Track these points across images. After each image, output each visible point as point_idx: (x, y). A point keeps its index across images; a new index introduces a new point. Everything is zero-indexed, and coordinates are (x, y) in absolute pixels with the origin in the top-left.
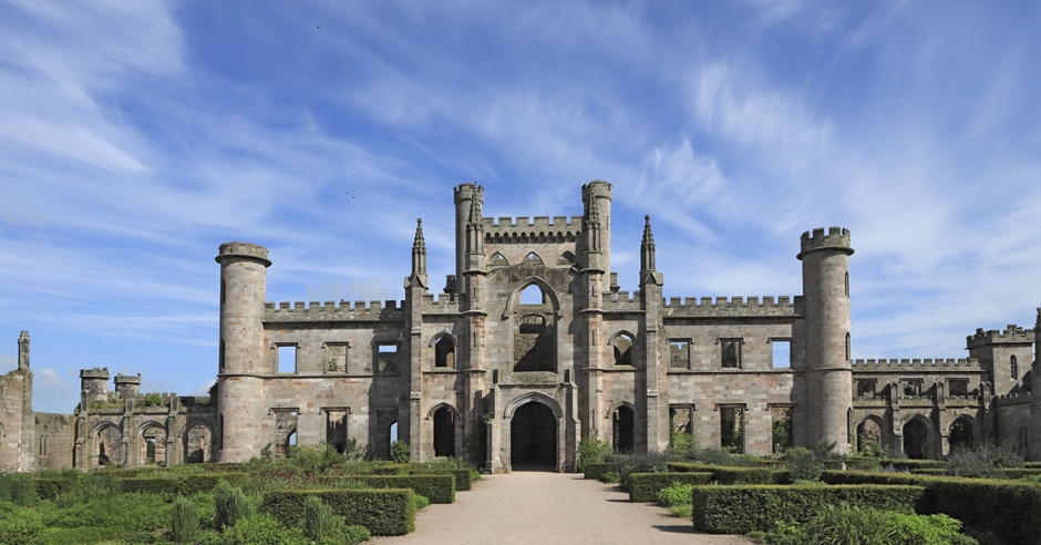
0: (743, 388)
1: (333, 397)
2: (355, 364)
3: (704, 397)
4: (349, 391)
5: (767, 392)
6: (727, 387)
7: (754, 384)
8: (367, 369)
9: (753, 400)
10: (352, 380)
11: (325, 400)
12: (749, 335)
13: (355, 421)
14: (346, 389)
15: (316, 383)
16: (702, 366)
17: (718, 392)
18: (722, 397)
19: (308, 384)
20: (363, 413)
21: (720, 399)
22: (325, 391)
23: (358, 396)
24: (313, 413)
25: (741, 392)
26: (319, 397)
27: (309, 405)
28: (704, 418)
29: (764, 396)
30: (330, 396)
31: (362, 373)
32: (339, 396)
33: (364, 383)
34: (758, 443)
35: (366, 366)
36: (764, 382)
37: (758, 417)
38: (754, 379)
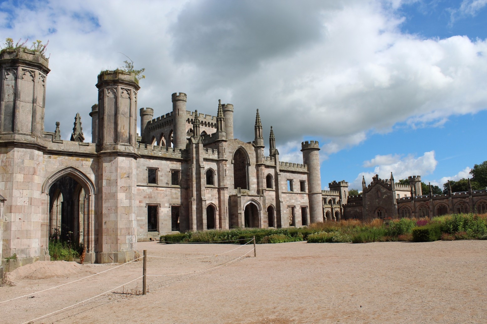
1: (151, 198)
2: (162, 180)
4: (159, 195)
5: (300, 201)
6: (290, 199)
8: (167, 184)
9: (297, 204)
10: (161, 189)
11: (148, 199)
12: (294, 178)
13: (162, 212)
14: (158, 193)
15: (143, 190)
17: (288, 201)
18: (289, 203)
20: (166, 207)
22: (148, 195)
23: (163, 198)
24: (142, 206)
25: (293, 201)
26: (145, 197)
27: (140, 202)
29: (299, 203)
30: (150, 197)
31: (165, 185)
32: (155, 197)
33: (166, 191)
34: (299, 221)
35: (166, 182)
36: (299, 197)
37: (298, 211)
38: (297, 196)
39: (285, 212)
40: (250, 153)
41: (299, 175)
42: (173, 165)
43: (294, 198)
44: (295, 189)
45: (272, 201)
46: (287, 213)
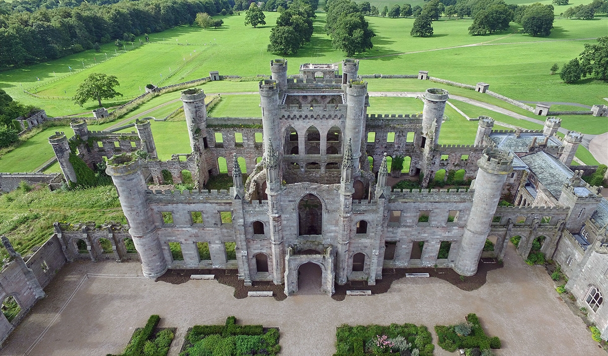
0: (428, 233)
1: (198, 236)
2: (208, 222)
3: (405, 237)
4: (207, 234)
7: (434, 232)
8: (216, 224)
9: (432, 239)
11: (194, 238)
12: (437, 208)
13: (213, 247)
14: (205, 233)
15: (187, 231)
16: (407, 223)
17: (413, 235)
18: (415, 237)
19: (182, 231)
20: (217, 244)
21: (412, 238)
22: (194, 234)
23: (212, 236)
24: (189, 244)
25: (426, 235)
26: (190, 237)
27: (186, 240)
29: (439, 237)
30: (196, 236)
32: (202, 236)
33: (215, 230)
35: (214, 222)
37: (433, 246)
38: (435, 230)
39: (403, 246)
41: (450, 204)
42: (221, 207)
43: (429, 231)
44: (434, 221)
46: (408, 248)
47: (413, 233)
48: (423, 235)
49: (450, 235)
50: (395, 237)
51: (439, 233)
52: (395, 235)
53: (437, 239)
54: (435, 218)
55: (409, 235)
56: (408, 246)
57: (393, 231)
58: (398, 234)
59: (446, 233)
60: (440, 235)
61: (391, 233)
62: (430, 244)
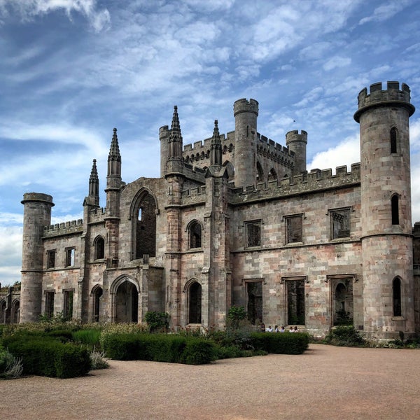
0: (304, 262)
1: (68, 282)
3: (271, 272)
4: (74, 278)
6: (291, 261)
7: (314, 258)
9: (314, 273)
10: (76, 270)
11: (65, 284)
12: (309, 210)
15: (62, 275)
16: (270, 243)
17: (282, 267)
18: (287, 271)
19: (58, 274)
21: (284, 272)
24: (60, 293)
25: (302, 265)
26: (62, 282)
27: (59, 288)
28: (272, 291)
29: (323, 268)
30: (66, 281)
31: (80, 266)
34: (318, 316)
36: (323, 254)
37: (318, 290)
38: (314, 252)
40: (159, 194)
41: (327, 197)
43: (305, 257)
44: (310, 234)
45: (197, 272)
46: (277, 294)
47: (282, 263)
48: (297, 266)
49: (342, 264)
50: (257, 272)
51: (323, 260)
52: (257, 268)
53: (322, 272)
54: (311, 230)
55: (276, 265)
56: (278, 291)
57: (253, 259)
58: (260, 265)
59: (334, 260)
60: (325, 264)
61: (251, 265)
62: (311, 285)
